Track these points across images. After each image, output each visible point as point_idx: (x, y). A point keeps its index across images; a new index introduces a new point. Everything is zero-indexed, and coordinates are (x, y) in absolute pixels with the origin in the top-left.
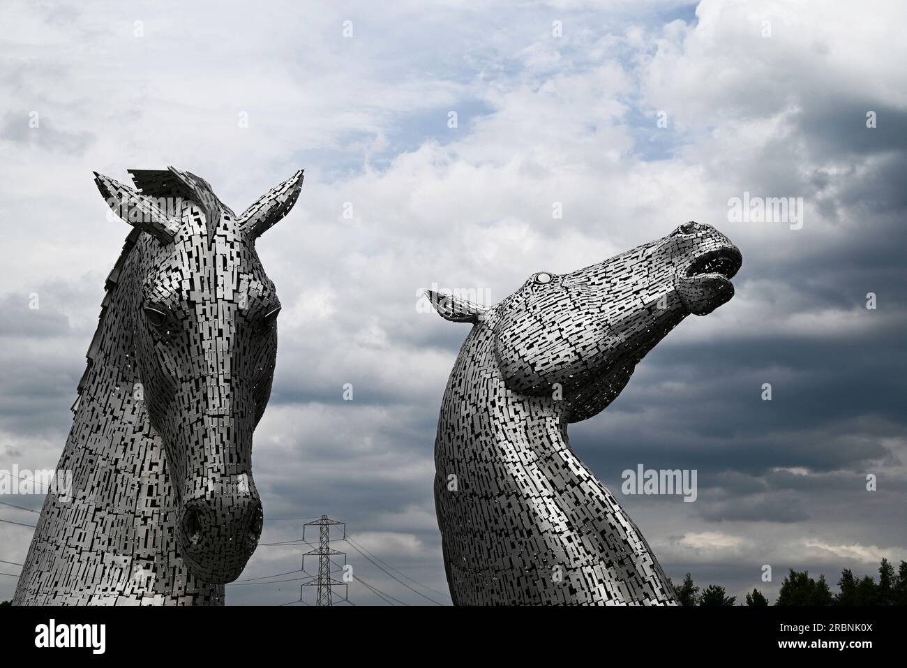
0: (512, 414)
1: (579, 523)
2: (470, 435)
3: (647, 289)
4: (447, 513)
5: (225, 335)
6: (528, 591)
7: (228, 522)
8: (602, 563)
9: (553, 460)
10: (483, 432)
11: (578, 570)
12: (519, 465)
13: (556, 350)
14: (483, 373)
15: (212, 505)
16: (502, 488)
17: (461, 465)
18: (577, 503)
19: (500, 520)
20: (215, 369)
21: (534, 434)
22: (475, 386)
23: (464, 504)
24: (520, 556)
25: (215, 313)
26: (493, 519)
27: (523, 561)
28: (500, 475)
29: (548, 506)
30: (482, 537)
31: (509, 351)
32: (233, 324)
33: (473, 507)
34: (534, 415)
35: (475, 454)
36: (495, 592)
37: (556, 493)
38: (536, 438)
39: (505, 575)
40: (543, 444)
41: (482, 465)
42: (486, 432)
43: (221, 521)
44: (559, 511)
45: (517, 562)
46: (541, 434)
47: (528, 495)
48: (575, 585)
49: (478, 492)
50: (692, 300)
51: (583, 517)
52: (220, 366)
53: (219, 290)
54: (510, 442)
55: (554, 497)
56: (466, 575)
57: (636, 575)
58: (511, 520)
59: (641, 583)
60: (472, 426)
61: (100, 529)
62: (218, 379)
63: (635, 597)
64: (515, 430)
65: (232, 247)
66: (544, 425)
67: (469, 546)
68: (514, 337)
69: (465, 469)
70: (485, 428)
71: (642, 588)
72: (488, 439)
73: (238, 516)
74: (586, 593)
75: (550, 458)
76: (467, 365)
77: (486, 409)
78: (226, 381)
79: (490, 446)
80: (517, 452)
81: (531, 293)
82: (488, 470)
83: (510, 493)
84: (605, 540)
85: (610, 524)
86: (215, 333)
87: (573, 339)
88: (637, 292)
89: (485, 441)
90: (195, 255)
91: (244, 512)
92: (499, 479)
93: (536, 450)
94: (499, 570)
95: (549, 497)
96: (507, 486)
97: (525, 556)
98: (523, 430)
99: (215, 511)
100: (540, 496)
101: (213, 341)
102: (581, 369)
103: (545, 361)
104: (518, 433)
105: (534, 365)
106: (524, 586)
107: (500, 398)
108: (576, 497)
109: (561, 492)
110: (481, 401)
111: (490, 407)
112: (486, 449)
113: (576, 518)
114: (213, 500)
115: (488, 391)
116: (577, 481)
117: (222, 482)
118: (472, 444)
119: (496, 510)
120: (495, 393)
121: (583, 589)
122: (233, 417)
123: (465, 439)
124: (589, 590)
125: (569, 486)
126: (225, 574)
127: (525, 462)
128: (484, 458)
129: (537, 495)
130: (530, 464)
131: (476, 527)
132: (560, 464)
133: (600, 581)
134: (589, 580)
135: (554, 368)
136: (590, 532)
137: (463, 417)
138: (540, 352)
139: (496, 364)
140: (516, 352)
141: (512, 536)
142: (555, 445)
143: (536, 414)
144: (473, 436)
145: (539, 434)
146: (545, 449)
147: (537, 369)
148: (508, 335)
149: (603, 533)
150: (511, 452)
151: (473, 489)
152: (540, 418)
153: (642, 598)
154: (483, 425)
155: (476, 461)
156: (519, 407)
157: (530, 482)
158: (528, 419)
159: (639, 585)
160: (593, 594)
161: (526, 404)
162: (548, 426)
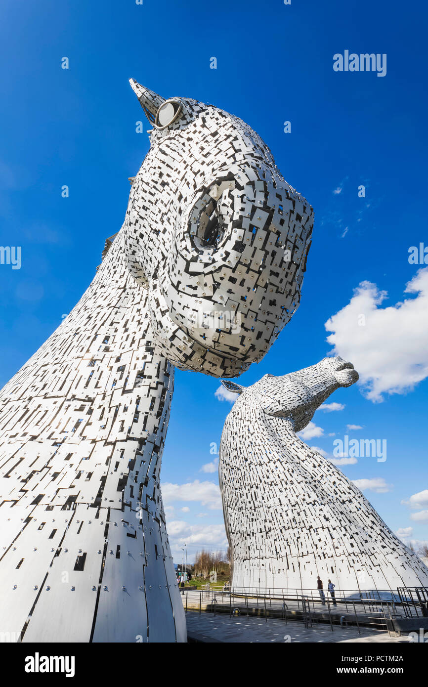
0: (269, 424)
2: (247, 434)
4: (228, 479)
6: (294, 520)
8: (338, 501)
10: (256, 431)
11: (326, 505)
12: (278, 446)
13: (289, 395)
14: (251, 408)
16: (271, 458)
17: (242, 450)
18: (314, 466)
19: (271, 476)
22: (248, 413)
23: (243, 471)
24: (286, 497)
26: (265, 476)
27: (289, 500)
28: (268, 451)
29: (299, 468)
30: (257, 487)
33: (250, 470)
34: (279, 425)
35: (251, 443)
36: (268, 521)
37: (301, 462)
38: (283, 435)
39: (276, 510)
40: (287, 438)
41: (256, 448)
44: (305, 471)
45: (284, 501)
48: (328, 515)
49: (254, 462)
51: (320, 475)
56: (243, 513)
57: (362, 509)
58: (278, 476)
59: (367, 514)
60: (248, 430)
64: (272, 431)
66: (286, 430)
67: (247, 494)
69: (245, 451)
72: (259, 435)
74: (335, 520)
75: (293, 444)
76: (241, 407)
79: (261, 438)
84: (337, 487)
87: (296, 391)
92: (268, 454)
94: (270, 507)
95: (297, 463)
96: (273, 457)
97: (290, 497)
98: (276, 431)
100: (293, 462)
102: (302, 403)
103: (285, 399)
105: (279, 401)
106: (291, 516)
107: (262, 417)
108: (313, 463)
109: (303, 461)
111: (258, 421)
112: (259, 439)
116: (312, 455)
118: (249, 438)
119: (268, 471)
121: (333, 518)
123: (244, 437)
124: (337, 518)
125: (307, 458)
127: (281, 445)
128: (257, 444)
129: (291, 462)
130: (283, 447)
131: (253, 482)
133: (342, 513)
134: (335, 511)
135: (289, 402)
137: (243, 427)
138: (281, 396)
141: (280, 485)
142: (294, 437)
143: (281, 425)
144: (250, 435)
145: (284, 433)
146: (289, 440)
147: (281, 403)
148: (263, 391)
149: (334, 483)
150: (272, 440)
152: (283, 426)
153: (371, 524)
154: (255, 429)
155: (253, 447)
156: (271, 421)
157: (286, 456)
158: (277, 426)
159: (367, 516)
160: (340, 521)
161: (274, 419)
162: (288, 429)
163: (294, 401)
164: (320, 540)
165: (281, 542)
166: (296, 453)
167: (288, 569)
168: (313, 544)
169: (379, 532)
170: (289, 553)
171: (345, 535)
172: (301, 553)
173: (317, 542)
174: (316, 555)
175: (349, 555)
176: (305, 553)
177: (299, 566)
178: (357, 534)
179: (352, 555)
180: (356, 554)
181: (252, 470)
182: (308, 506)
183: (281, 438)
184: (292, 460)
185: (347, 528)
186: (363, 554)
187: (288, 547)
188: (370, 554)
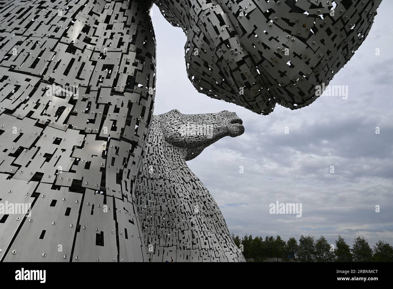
0: (167, 150)
1: (195, 197)
3: (217, 123)
6: (168, 222)
8: (204, 214)
9: (183, 170)
10: (155, 153)
11: (195, 216)
12: (170, 169)
14: (155, 134)
16: (162, 176)
18: (194, 188)
21: (175, 159)
22: (151, 137)
24: (167, 206)
26: (154, 188)
27: (169, 208)
28: (161, 171)
29: (182, 187)
30: (144, 196)
31: (170, 128)
34: (175, 152)
35: (149, 162)
36: (147, 220)
37: (185, 183)
38: (176, 161)
39: (156, 214)
40: (179, 164)
41: (152, 166)
42: (156, 154)
44: (186, 190)
45: (164, 208)
46: (178, 160)
47: (174, 181)
48: (194, 223)
49: (147, 176)
50: (234, 130)
51: (196, 195)
54: (167, 159)
55: (184, 184)
57: (218, 222)
58: (165, 190)
59: (220, 226)
63: (218, 231)
64: (168, 156)
66: (179, 157)
68: (171, 124)
70: (156, 152)
71: (221, 228)
72: (157, 156)
74: (199, 227)
75: (182, 169)
77: (157, 145)
79: (158, 159)
80: (169, 164)
81: (174, 114)
82: (155, 168)
83: (166, 179)
84: (206, 205)
85: (208, 199)
88: (213, 124)
89: (155, 157)
93: (176, 165)
94: (152, 211)
95: (182, 184)
97: (170, 206)
98: (171, 157)
100: (179, 183)
102: (198, 140)
104: (169, 157)
106: (167, 219)
107: (163, 143)
108: (193, 186)
109: (187, 183)
110: (154, 142)
111: (159, 145)
112: (156, 160)
113: (194, 194)
115: (158, 140)
119: (157, 185)
120: (161, 141)
121: (197, 225)
124: (200, 226)
125: (190, 181)
127: (172, 168)
128: (153, 163)
130: (174, 170)
131: (142, 191)
132: (187, 172)
133: (204, 223)
134: (200, 221)
136: (199, 201)
139: (162, 131)
140: (173, 128)
141: (164, 197)
142: (184, 165)
143: (176, 153)
145: (177, 160)
146: (180, 165)
148: (169, 123)
149: (205, 202)
150: (167, 163)
151: (144, 175)
152: (178, 154)
153: (221, 232)
154: (155, 151)
155: (149, 164)
156: (169, 148)
157: (175, 176)
158: (173, 153)
159: (220, 227)
160: (202, 227)
161: (172, 148)
162: (181, 158)
163: (193, 137)
164: (184, 238)
165: (154, 236)
166: (182, 176)
167: (154, 253)
168: (178, 240)
169: (225, 238)
170: (157, 243)
171: (202, 237)
172: (167, 244)
173: (181, 238)
174: (178, 247)
175: (202, 249)
176: (171, 245)
177: (163, 253)
178: (211, 237)
179: (204, 250)
180: (206, 249)
181: (143, 182)
182: (181, 215)
183: (174, 163)
184: (178, 181)
185: (205, 232)
186: (211, 250)
187: (158, 240)
188: (215, 250)
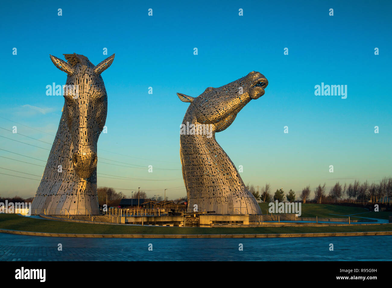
5: (86, 103)
7: (85, 160)
8: (222, 174)
11: (215, 176)
12: (200, 145)
15: (80, 154)
16: (195, 152)
20: (82, 113)
25: (83, 97)
28: (194, 147)
29: (208, 157)
32: (88, 100)
43: (82, 159)
44: (211, 158)
47: (202, 154)
48: (214, 181)
52: (84, 112)
53: (85, 89)
57: (232, 178)
58: (197, 161)
59: (233, 180)
61: (59, 162)
62: (83, 117)
65: (90, 76)
71: (233, 182)
73: (88, 158)
78: (85, 117)
80: (200, 141)
84: (223, 167)
85: (225, 162)
86: (83, 103)
87: (216, 107)
88: (236, 93)
90: (78, 79)
91: (90, 157)
92: (194, 149)
95: (208, 154)
99: (81, 156)
101: (82, 105)
103: (208, 113)
109: (211, 153)
114: (80, 153)
116: (216, 150)
117: (83, 148)
119: (193, 158)
122: (87, 128)
126: (86, 175)
127: (202, 144)
133: (222, 180)
135: (210, 116)
138: (207, 111)
146: (208, 140)
149: (223, 165)
150: (198, 141)
164: (209, 191)
168: (206, 193)
169: (236, 188)
170: (199, 196)
171: (218, 189)
174: (207, 197)
176: (204, 197)
177: (201, 202)
178: (224, 189)
180: (220, 197)
182: (207, 176)
188: (226, 197)
